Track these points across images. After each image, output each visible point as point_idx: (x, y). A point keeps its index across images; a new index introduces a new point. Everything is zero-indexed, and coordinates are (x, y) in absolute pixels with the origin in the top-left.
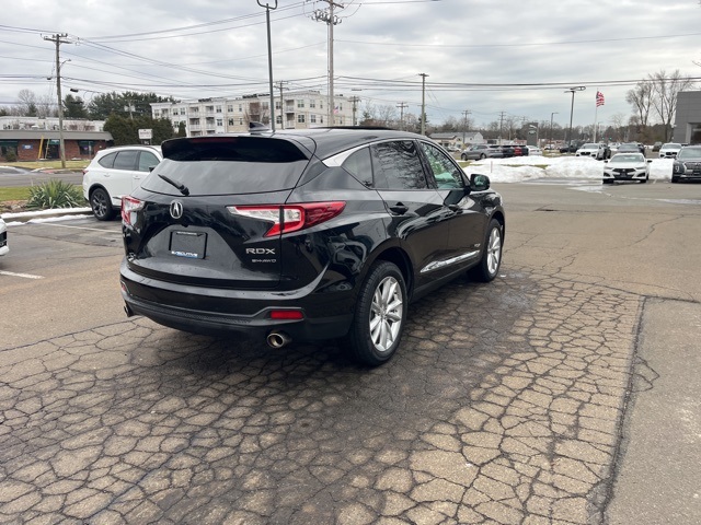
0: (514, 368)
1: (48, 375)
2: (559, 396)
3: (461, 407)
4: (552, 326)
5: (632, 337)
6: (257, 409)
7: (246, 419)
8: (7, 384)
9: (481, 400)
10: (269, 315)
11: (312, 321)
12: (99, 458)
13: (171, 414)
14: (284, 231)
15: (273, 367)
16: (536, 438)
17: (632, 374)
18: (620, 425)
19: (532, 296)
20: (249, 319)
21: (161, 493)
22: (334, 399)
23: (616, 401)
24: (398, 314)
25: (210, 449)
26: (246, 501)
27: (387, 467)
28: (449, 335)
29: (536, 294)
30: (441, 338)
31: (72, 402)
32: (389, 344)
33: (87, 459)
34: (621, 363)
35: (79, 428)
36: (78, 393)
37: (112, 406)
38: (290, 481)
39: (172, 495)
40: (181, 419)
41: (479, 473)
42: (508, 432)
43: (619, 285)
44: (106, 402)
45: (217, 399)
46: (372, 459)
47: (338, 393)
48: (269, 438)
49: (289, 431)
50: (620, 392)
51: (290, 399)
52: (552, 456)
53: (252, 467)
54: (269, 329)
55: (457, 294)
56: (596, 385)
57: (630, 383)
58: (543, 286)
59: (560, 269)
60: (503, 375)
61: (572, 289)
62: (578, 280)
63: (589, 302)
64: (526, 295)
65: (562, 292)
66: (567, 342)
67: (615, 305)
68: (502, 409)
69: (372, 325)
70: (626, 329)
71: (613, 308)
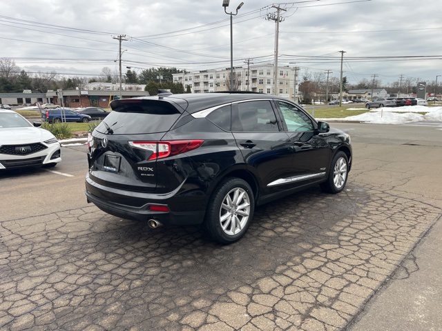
0: (317, 254)
1: (44, 233)
2: (336, 276)
3: (266, 276)
4: (361, 227)
5: (416, 240)
6: (141, 264)
7: (132, 269)
8: (21, 236)
9: (281, 273)
10: (149, 208)
11: (174, 213)
12: (42, 283)
13: (93, 262)
14: (159, 157)
15: (165, 239)
16: (302, 303)
17: (401, 265)
18: (367, 301)
19: (361, 205)
20: (138, 210)
21: (61, 308)
22: (189, 263)
23: (374, 285)
24: (247, 212)
25: (101, 286)
26: (102, 319)
27: (196, 310)
28: (287, 228)
29: (365, 204)
30: (280, 230)
31: (47, 250)
32: (238, 231)
33: (36, 283)
34: (396, 258)
35: (42, 265)
36: (53, 245)
37: (65, 255)
38: (134, 312)
39: (66, 310)
40: (97, 265)
41: (250, 321)
42: (285, 297)
43: (431, 202)
44: (64, 251)
45: (123, 256)
46: (189, 303)
47: (194, 259)
48: (138, 283)
49: (151, 280)
50: (381, 278)
51: (163, 260)
52: (306, 316)
53: (117, 299)
54: (150, 217)
55: (309, 200)
56: (368, 271)
57: (394, 273)
58: (373, 198)
59: (394, 187)
60: (306, 258)
61: (393, 202)
62: (403, 196)
63: (400, 212)
64: (357, 204)
65: (384, 204)
66: (366, 240)
67: (419, 216)
68: (291, 280)
69: (222, 219)
70: (416, 234)
71: (416, 218)
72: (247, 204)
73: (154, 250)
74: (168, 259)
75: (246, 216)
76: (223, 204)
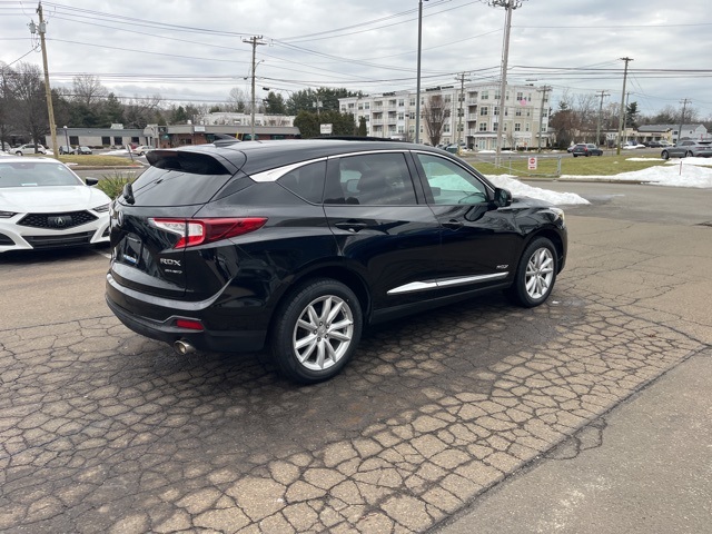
0: (444, 409)
1: (48, 351)
2: (456, 448)
3: (344, 439)
4: (543, 367)
5: (625, 393)
6: (164, 409)
7: (148, 415)
8: (14, 355)
9: (370, 437)
10: (175, 323)
11: (212, 333)
12: (11, 428)
13: (96, 400)
14: (189, 244)
16: (378, 487)
17: (574, 438)
18: (484, 492)
19: (562, 330)
20: (160, 325)
21: (19, 468)
22: (237, 410)
24: (348, 335)
25: (90, 438)
26: (67, 489)
27: (211, 486)
28: (417, 362)
29: (571, 327)
30: (405, 364)
31: (40, 378)
32: (329, 364)
34: (571, 422)
35: (23, 400)
36: (52, 371)
37: (61, 387)
38: (117, 482)
39: (23, 471)
40: (99, 406)
41: (280, 511)
42: (358, 477)
43: (689, 329)
44: (62, 381)
45: (144, 393)
46: (204, 475)
47: (248, 406)
48: (144, 438)
49: (167, 434)
50: (527, 455)
51: (200, 404)
52: (372, 509)
53: (103, 462)
54: (178, 336)
55: (478, 318)
56: (513, 442)
57: (554, 448)
58: (590, 319)
59: (637, 300)
60: (424, 414)
61: (622, 326)
62: (645, 316)
63: (624, 344)
64: (557, 327)
65: (605, 329)
66: (540, 389)
67: (654, 352)
68: (380, 448)
69: (298, 344)
70: (631, 383)
71: (646, 356)
72: (347, 322)
73: (194, 387)
74: (208, 403)
75: (345, 340)
76: (300, 320)
